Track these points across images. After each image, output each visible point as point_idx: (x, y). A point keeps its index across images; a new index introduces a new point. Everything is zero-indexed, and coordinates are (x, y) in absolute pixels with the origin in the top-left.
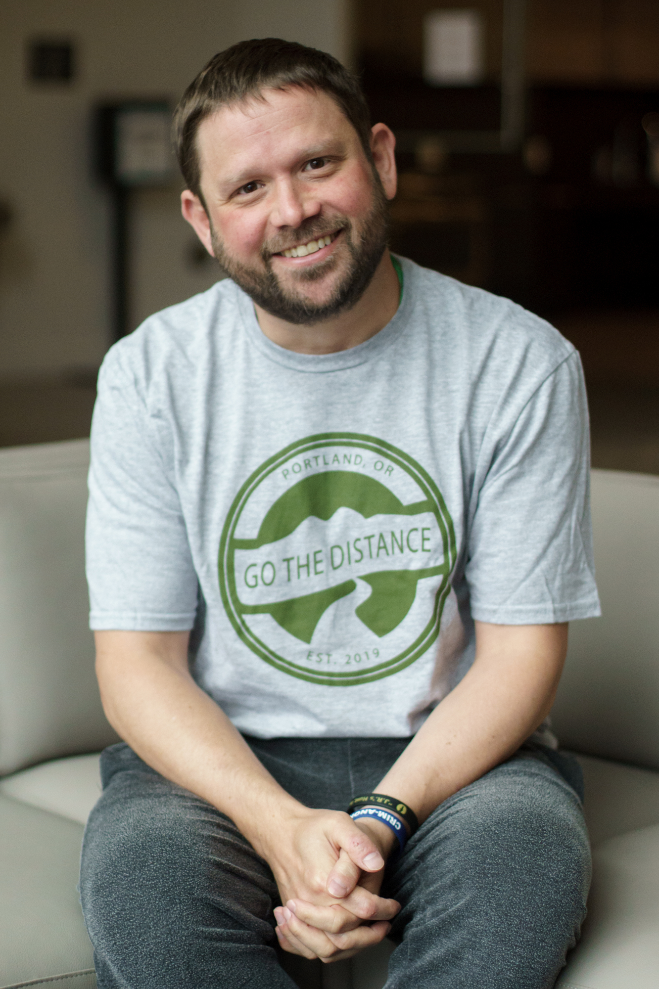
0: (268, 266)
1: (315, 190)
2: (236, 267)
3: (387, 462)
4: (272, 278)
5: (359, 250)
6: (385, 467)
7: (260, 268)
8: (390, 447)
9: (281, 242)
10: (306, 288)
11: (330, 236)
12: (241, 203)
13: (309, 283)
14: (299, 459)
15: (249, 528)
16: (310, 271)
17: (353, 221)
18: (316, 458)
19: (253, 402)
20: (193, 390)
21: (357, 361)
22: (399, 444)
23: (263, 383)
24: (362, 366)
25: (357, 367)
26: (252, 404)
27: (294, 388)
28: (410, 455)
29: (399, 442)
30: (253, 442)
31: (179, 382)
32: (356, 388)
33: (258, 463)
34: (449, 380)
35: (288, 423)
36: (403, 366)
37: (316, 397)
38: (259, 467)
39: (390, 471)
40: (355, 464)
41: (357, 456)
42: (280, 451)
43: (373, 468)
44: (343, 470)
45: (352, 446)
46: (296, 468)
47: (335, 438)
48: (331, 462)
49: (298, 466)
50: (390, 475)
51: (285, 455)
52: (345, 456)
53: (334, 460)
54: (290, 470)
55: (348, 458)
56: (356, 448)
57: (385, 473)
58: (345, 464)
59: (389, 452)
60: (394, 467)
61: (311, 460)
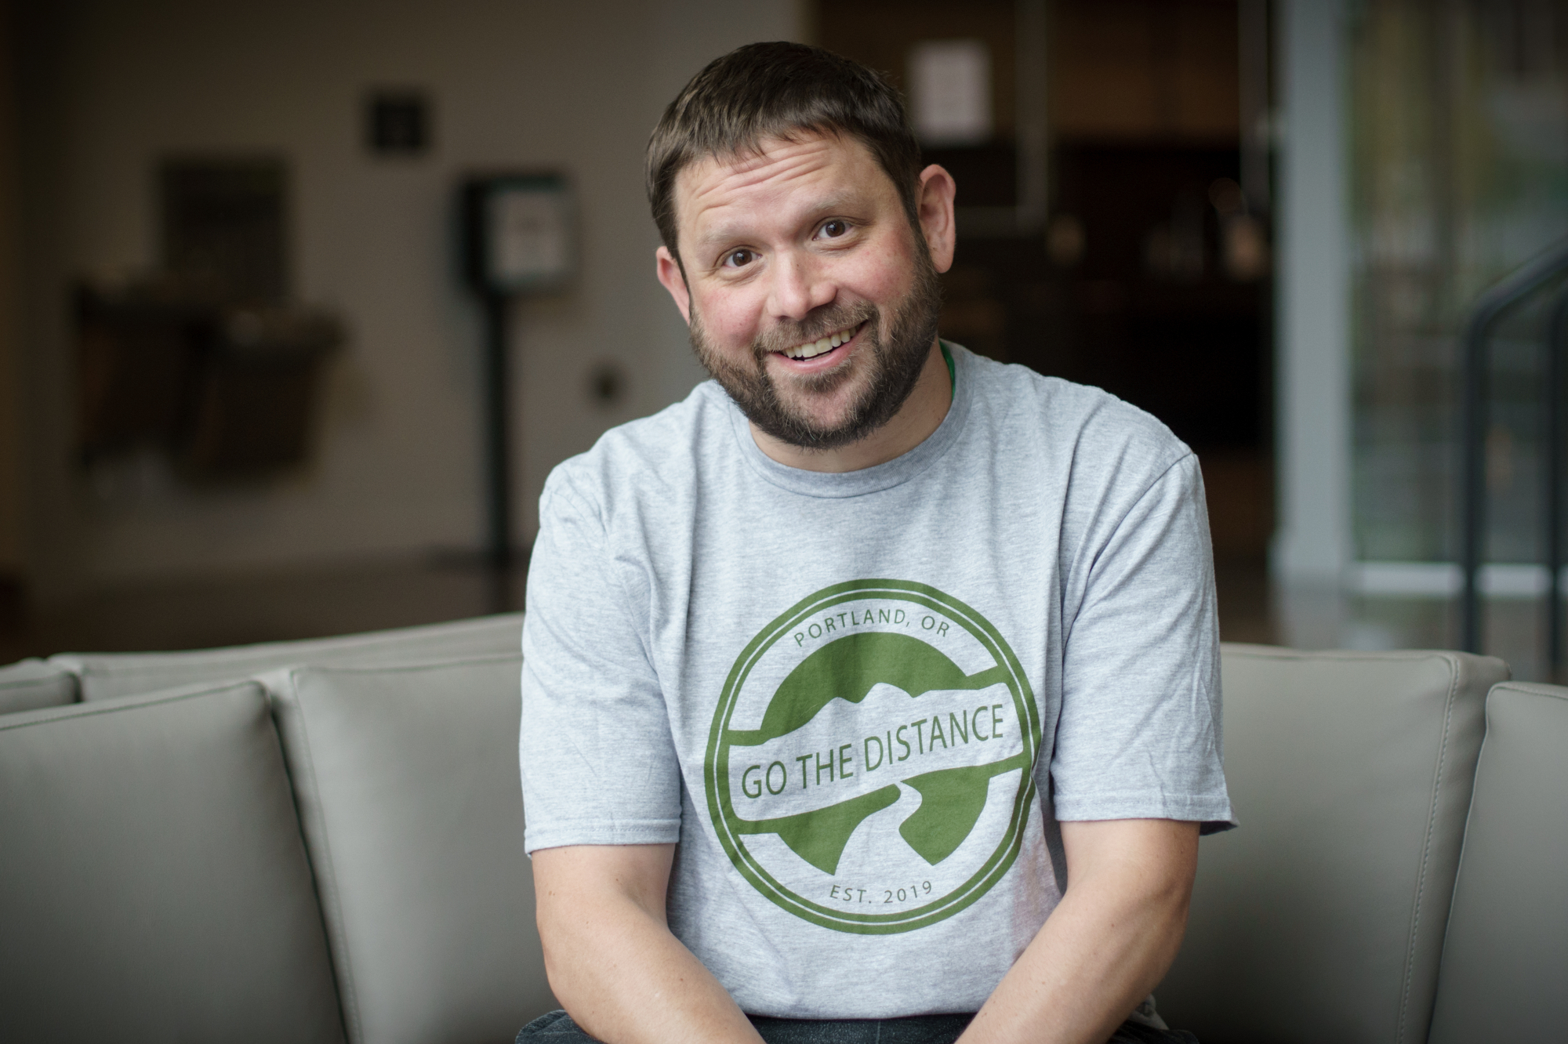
0: (762, 367)
1: (830, 267)
2: (718, 363)
3: (940, 618)
4: (767, 383)
5: (887, 350)
6: (937, 625)
7: (751, 368)
8: (942, 596)
9: (781, 340)
10: (811, 403)
11: (850, 330)
12: (729, 280)
13: (816, 396)
14: (818, 618)
15: (748, 715)
16: (818, 379)
17: (882, 310)
18: (842, 616)
19: (751, 543)
20: (673, 523)
21: (895, 480)
22: (955, 591)
23: (764, 516)
24: (902, 486)
25: (895, 488)
26: (751, 546)
27: (809, 520)
28: (969, 605)
29: (955, 589)
30: (753, 596)
31: (652, 514)
32: (894, 517)
33: (761, 625)
34: (1021, 501)
35: (801, 569)
36: (958, 486)
37: (840, 532)
38: (762, 631)
39: (944, 630)
40: (895, 622)
41: (897, 611)
42: (792, 608)
43: (920, 626)
44: (879, 631)
45: (890, 598)
46: (815, 631)
47: (867, 588)
48: (862, 622)
49: (817, 628)
50: (944, 635)
51: (799, 613)
52: (881, 611)
53: (866, 618)
54: (806, 633)
55: (886, 614)
56: (896, 601)
57: (938, 633)
58: (882, 623)
59: (941, 604)
60: (949, 624)
61: (835, 618)
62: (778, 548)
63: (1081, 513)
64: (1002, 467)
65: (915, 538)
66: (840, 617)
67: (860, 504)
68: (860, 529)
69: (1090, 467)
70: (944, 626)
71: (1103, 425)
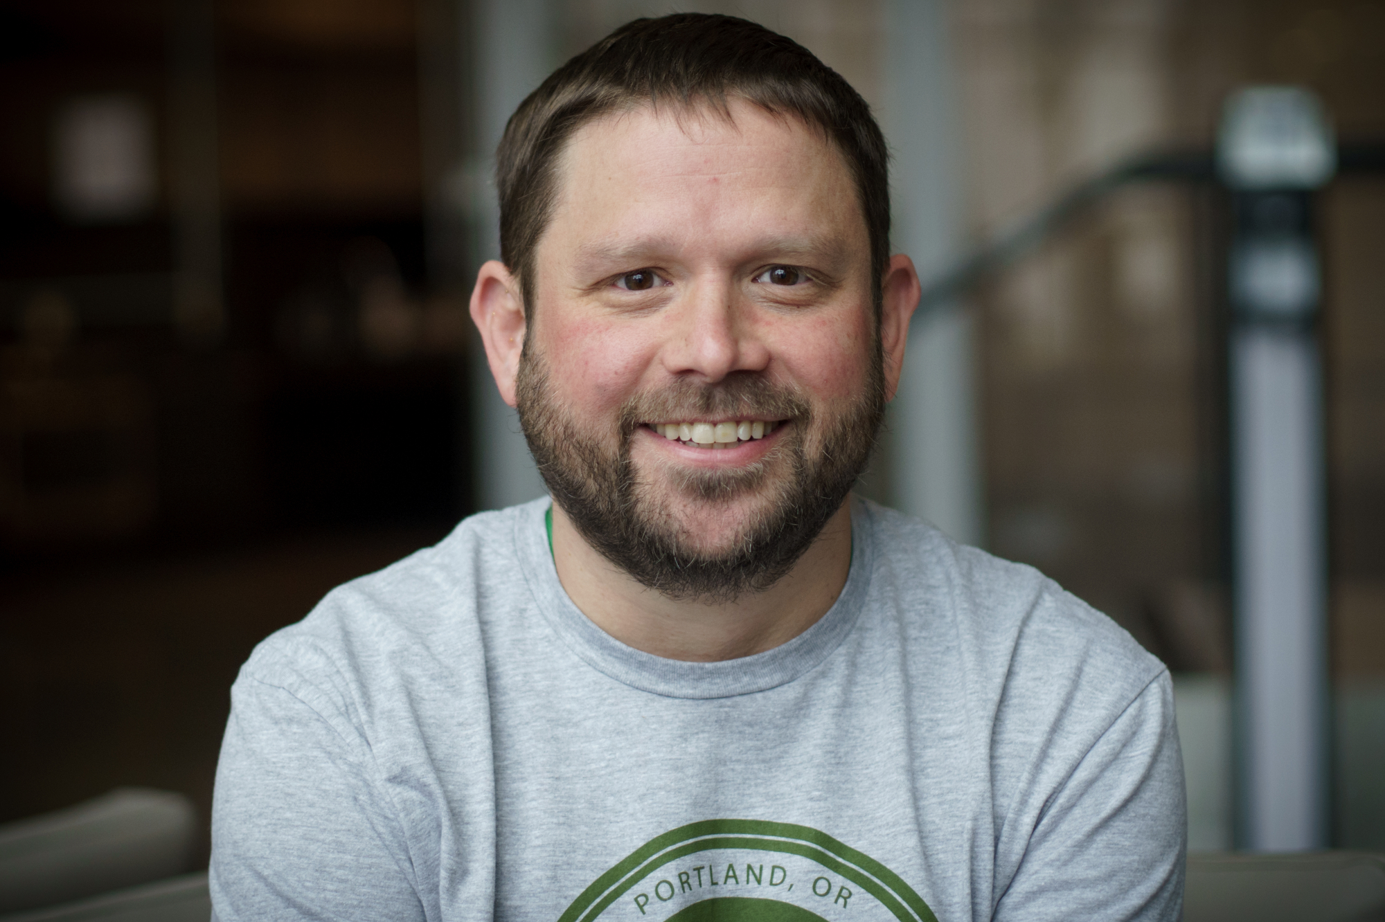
0: (626, 447)
1: (768, 323)
4: (627, 472)
5: (812, 470)
9: (671, 404)
11: (766, 423)
16: (711, 479)
17: (819, 411)
18: (699, 870)
19: (567, 758)
20: (460, 724)
21: (777, 678)
22: (860, 842)
23: (585, 719)
24: (786, 687)
25: (776, 690)
26: (567, 762)
27: (653, 727)
28: (883, 863)
29: (860, 840)
30: (573, 838)
31: (428, 710)
32: (772, 732)
33: (585, 881)
34: (940, 715)
35: (642, 798)
36: (859, 689)
37: (697, 747)
38: (587, 890)
39: (845, 899)
40: (771, 884)
41: (774, 867)
42: (629, 857)
43: (810, 891)
44: (746, 895)
45: (763, 849)
46: (664, 890)
47: (730, 832)
48: (721, 881)
49: (667, 886)
50: (845, 906)
51: (640, 864)
52: (750, 867)
53: (727, 877)
54: (652, 895)
55: (757, 872)
56: (772, 853)
57: (836, 902)
58: (750, 884)
59: (840, 860)
60: (852, 890)
61: (691, 873)
62: (607, 767)
63: (1024, 743)
64: (914, 662)
65: (801, 763)
66: (696, 872)
67: (726, 709)
68: (724, 746)
69: (1035, 679)
70: (845, 893)
71: (1049, 621)
